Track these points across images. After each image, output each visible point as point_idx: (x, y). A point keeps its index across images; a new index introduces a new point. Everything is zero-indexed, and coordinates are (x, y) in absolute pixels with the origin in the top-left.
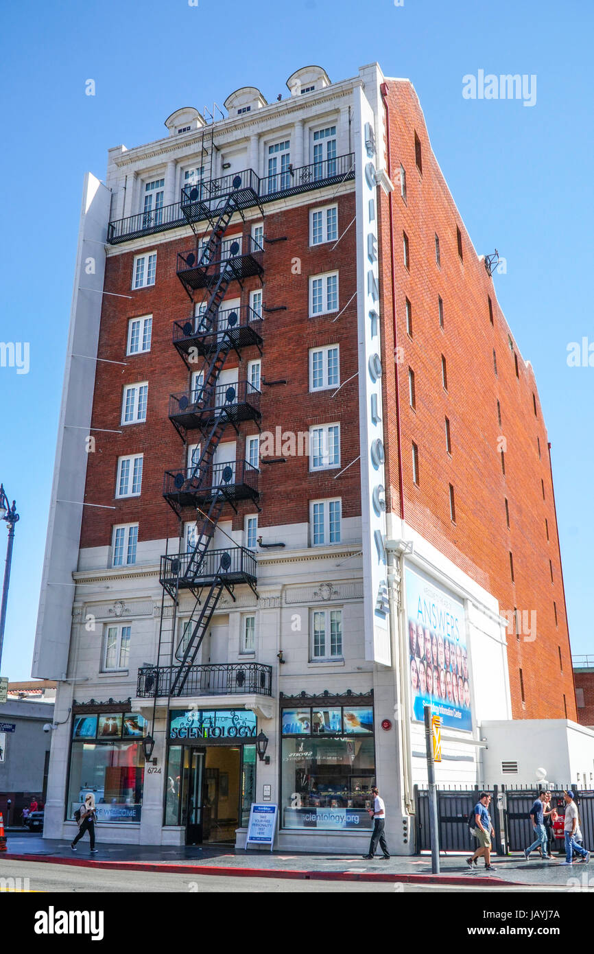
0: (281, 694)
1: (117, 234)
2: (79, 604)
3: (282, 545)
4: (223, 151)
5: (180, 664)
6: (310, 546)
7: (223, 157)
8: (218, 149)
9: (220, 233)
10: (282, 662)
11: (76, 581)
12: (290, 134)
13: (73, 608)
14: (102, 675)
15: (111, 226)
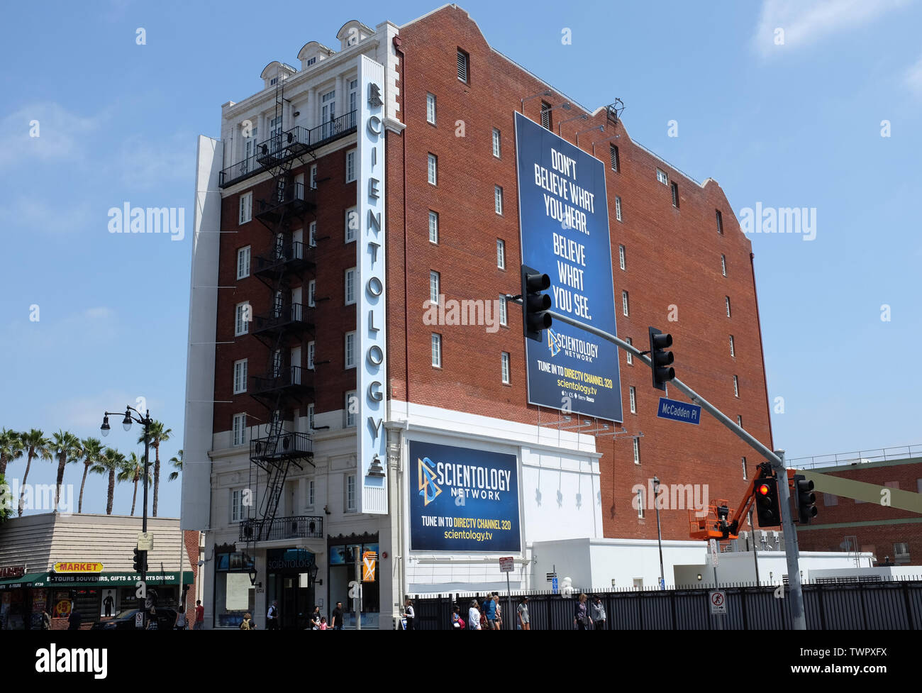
0: (329, 536)
1: (227, 180)
2: (214, 475)
3: (328, 427)
4: (293, 103)
5: (262, 518)
6: (345, 427)
7: (294, 107)
8: (289, 101)
9: (291, 175)
10: (328, 513)
11: (212, 459)
12: (334, 86)
13: (211, 478)
14: (230, 525)
15: (223, 173)
